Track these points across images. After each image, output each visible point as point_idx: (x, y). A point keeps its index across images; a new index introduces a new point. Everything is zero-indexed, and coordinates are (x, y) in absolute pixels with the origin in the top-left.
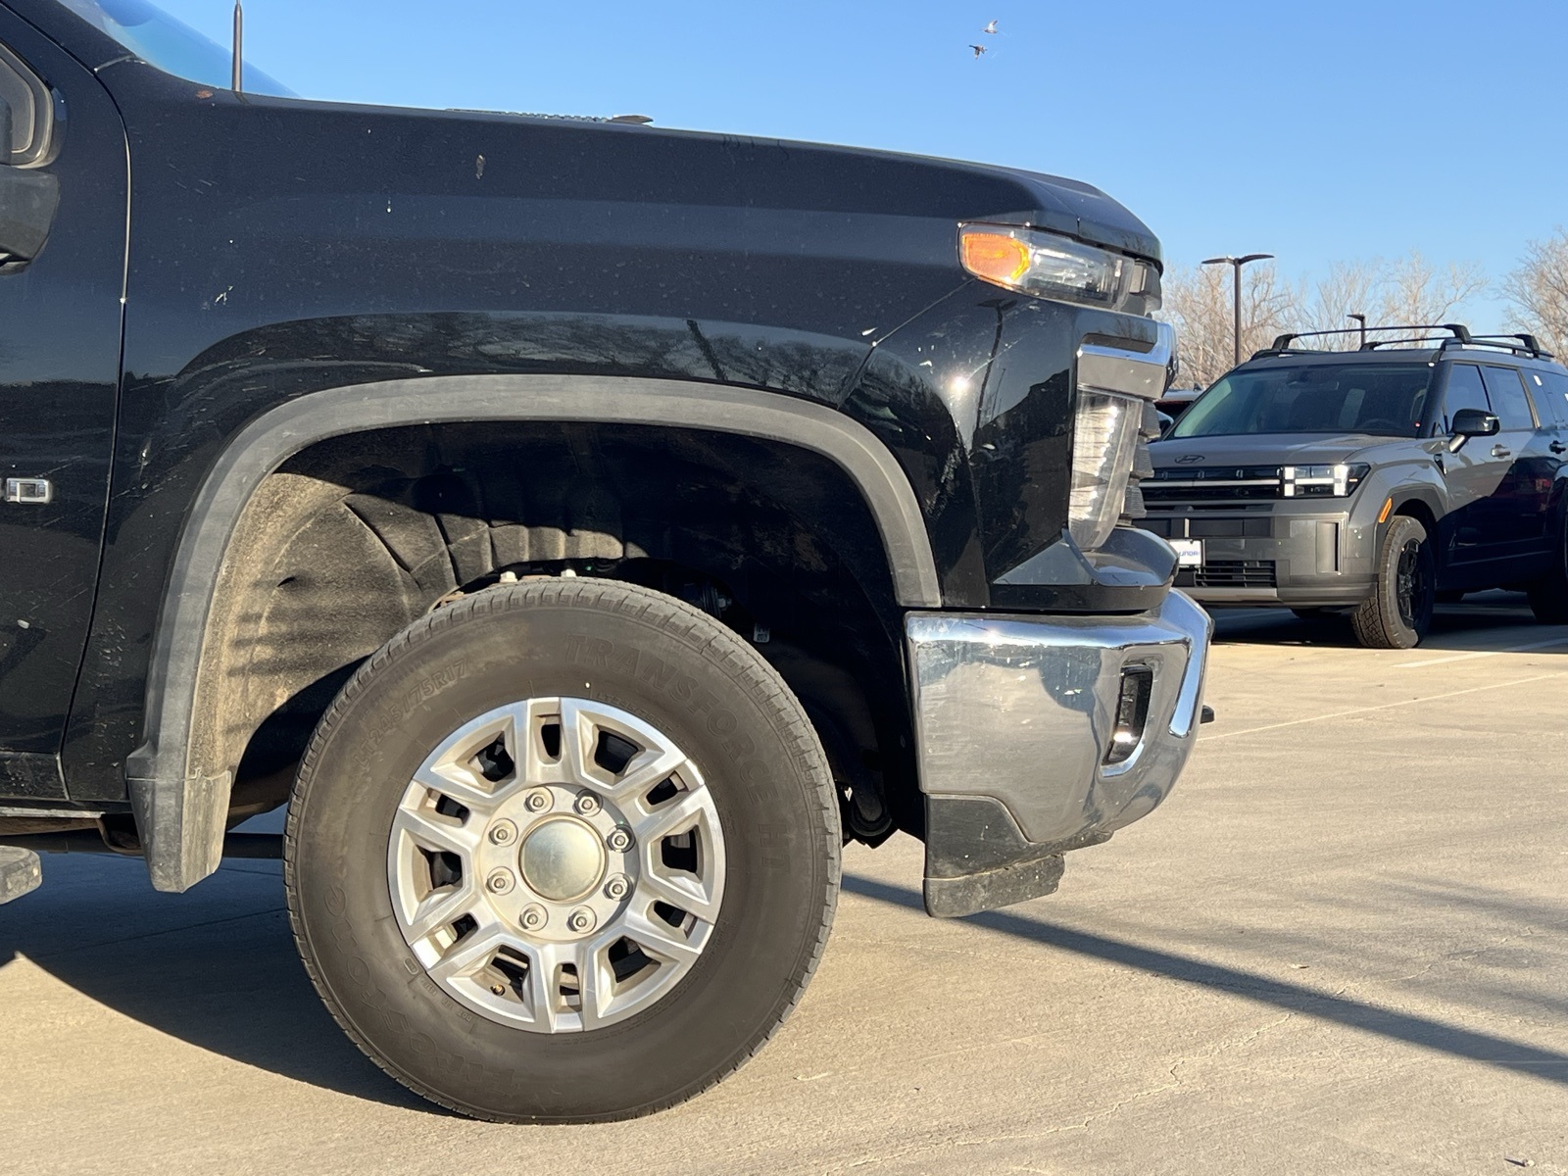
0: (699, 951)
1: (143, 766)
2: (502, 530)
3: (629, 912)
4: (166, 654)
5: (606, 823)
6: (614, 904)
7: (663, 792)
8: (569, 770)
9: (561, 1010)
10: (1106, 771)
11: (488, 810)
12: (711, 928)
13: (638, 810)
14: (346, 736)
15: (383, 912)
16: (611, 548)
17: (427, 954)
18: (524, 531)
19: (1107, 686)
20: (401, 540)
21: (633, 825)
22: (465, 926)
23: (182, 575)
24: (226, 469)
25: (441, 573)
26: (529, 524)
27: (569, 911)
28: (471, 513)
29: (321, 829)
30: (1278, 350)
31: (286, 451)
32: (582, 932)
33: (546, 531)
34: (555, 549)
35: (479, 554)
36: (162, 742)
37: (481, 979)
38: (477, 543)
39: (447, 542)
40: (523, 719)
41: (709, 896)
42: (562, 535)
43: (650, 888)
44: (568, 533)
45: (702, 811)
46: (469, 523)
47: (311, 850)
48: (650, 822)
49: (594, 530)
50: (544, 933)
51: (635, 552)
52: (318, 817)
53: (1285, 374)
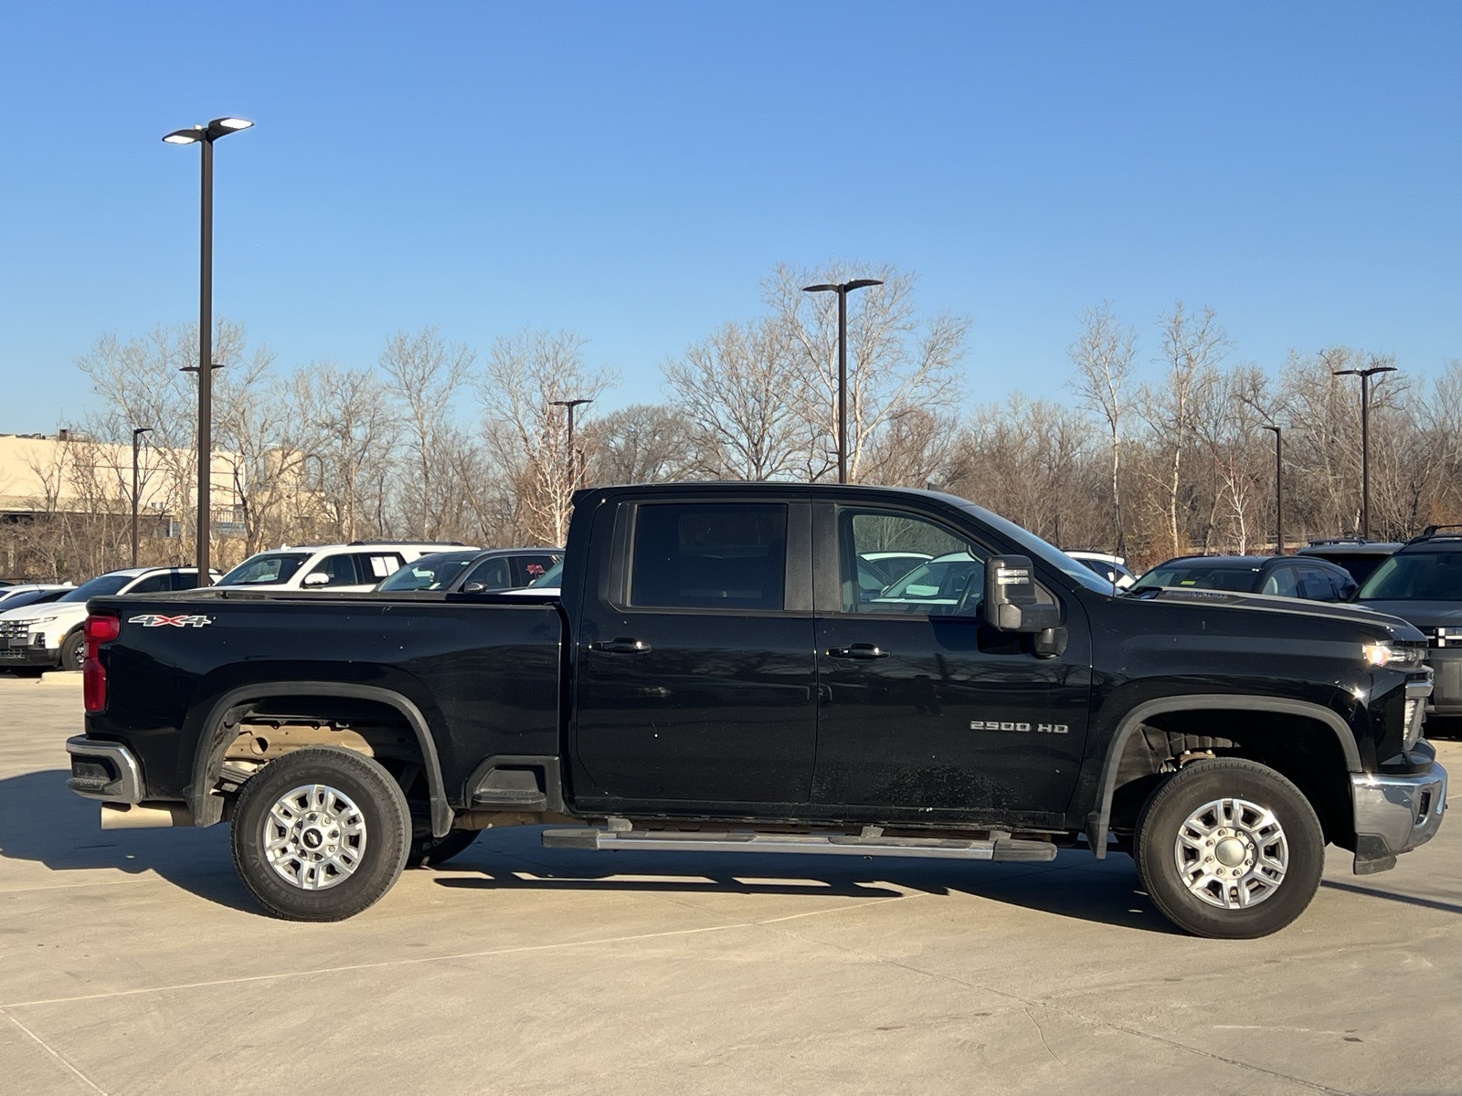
0: (1280, 883)
1: (1095, 818)
2: (1189, 737)
3: (1255, 870)
4: (1105, 782)
5: (1246, 841)
6: (1248, 868)
7: (1265, 831)
8: (1235, 822)
9: (1231, 902)
10: (1416, 827)
11: (1207, 835)
12: (1283, 876)
13: (1258, 837)
14: (1162, 809)
15: (1173, 867)
16: (1228, 744)
17: (1187, 883)
18: (1197, 737)
19: (1416, 798)
20: (1153, 740)
21: (1256, 841)
22: (1198, 874)
23: (1111, 756)
24: (1125, 724)
25: (1166, 752)
26: (1199, 735)
27: (1233, 869)
28: (1180, 731)
29: (1153, 840)
30: (1427, 536)
31: (1141, 720)
32: (1238, 876)
33: (1206, 738)
34: (1208, 744)
35: (1181, 745)
36: (1102, 811)
37: (1204, 890)
38: (1180, 741)
39: (1169, 740)
40: (1220, 804)
41: (1283, 865)
42: (1211, 739)
43: (1262, 862)
44: (1213, 738)
45: (1280, 838)
46: (1178, 734)
47: (1149, 847)
48: (1262, 842)
49: (1224, 737)
50: (1225, 876)
51: (1237, 745)
52: (1152, 836)
53: (1434, 557)
